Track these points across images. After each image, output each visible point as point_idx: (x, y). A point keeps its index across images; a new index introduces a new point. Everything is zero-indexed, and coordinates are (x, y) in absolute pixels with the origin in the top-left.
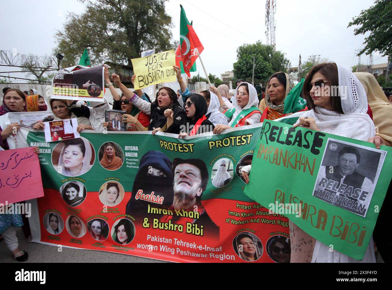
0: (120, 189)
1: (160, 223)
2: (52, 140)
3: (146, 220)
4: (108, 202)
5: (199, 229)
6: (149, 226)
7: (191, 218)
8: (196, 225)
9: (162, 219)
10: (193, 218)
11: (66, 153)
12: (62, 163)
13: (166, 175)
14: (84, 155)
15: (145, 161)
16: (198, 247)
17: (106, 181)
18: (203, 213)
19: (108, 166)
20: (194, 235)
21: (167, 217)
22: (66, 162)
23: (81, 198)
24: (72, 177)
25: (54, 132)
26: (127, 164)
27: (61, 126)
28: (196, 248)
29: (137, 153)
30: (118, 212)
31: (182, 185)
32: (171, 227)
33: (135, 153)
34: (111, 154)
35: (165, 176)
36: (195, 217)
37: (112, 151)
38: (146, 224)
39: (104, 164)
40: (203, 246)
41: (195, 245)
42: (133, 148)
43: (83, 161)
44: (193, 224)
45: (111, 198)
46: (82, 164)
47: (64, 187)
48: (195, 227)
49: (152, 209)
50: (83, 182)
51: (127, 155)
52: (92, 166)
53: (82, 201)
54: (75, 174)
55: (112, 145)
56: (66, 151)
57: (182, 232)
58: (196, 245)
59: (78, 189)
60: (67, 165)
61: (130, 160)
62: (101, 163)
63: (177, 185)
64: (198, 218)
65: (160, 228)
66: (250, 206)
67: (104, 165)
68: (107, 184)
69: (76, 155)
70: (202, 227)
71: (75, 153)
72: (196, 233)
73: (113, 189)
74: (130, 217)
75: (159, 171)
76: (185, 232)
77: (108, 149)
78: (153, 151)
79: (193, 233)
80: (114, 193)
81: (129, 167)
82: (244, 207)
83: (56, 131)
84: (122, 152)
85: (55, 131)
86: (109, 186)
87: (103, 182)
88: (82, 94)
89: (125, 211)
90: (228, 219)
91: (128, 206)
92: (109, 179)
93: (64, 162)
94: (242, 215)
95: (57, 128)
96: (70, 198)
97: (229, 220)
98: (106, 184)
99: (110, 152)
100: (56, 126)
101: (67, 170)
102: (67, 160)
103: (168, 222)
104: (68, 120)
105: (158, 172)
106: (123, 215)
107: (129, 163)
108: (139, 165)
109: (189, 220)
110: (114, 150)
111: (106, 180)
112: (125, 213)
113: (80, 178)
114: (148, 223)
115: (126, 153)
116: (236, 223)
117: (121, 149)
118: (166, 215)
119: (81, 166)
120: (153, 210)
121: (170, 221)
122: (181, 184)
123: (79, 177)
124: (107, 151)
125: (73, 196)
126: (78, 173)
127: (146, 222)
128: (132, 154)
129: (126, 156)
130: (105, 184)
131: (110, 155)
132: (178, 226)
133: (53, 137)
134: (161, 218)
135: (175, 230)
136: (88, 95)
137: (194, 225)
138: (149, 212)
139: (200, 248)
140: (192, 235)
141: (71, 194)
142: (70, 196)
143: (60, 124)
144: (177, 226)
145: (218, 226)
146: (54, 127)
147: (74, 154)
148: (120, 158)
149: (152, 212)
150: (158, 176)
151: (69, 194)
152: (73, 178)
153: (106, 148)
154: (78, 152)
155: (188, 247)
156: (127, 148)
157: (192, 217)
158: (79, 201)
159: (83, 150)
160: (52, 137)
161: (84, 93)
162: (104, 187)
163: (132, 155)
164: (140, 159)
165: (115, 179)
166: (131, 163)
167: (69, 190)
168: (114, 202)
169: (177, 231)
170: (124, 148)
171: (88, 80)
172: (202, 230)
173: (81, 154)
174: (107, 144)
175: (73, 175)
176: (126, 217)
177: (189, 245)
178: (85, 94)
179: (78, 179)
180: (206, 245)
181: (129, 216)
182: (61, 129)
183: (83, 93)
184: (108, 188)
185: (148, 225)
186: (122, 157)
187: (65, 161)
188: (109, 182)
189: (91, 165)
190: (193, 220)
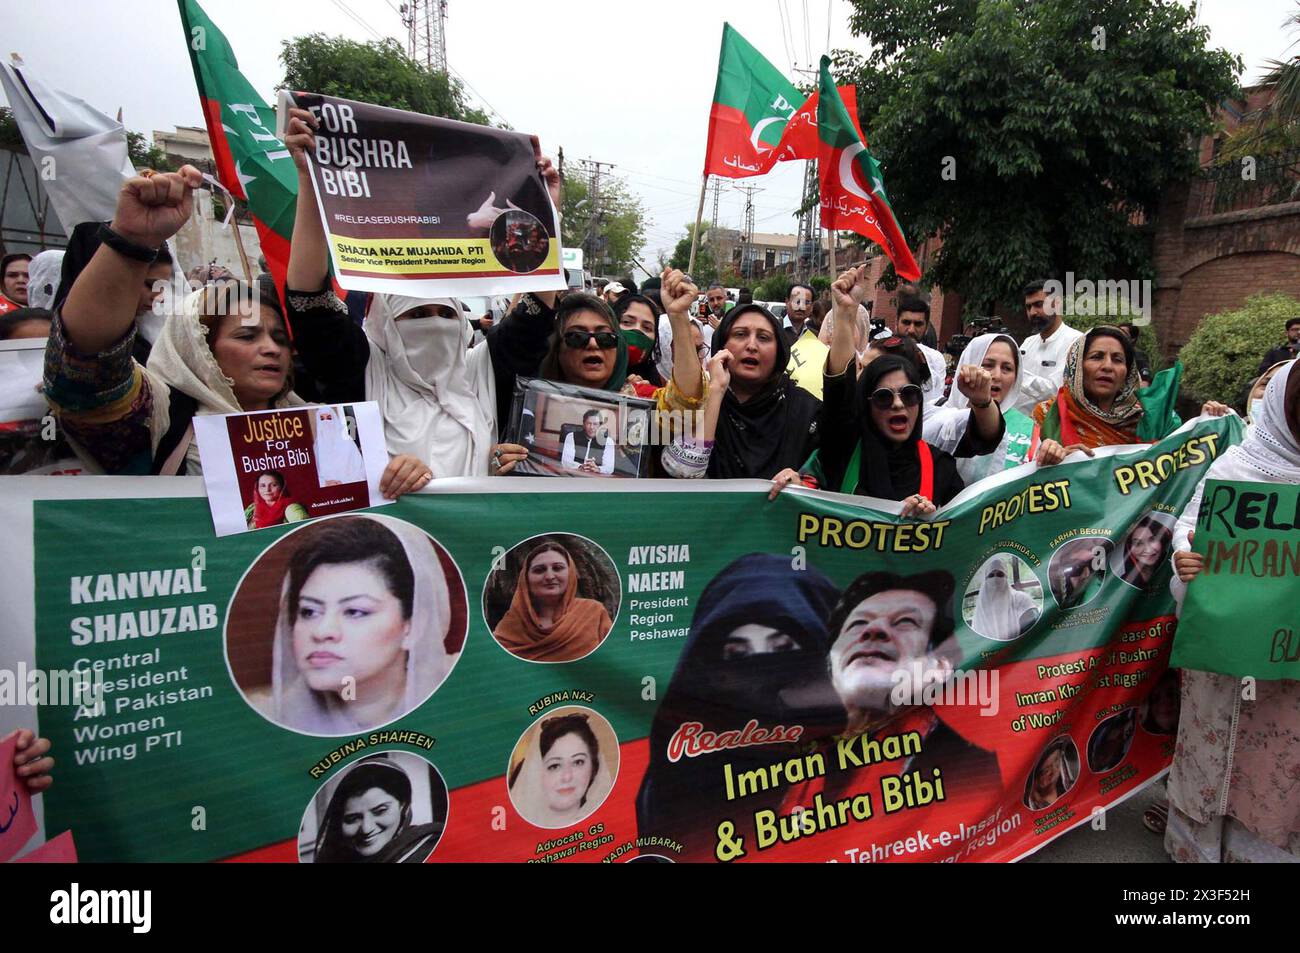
0: (598, 735)
1: (783, 822)
2: (249, 521)
3: (726, 830)
4: (553, 808)
5: (928, 785)
6: (742, 848)
7: (895, 759)
8: (916, 775)
9: (787, 803)
10: (900, 757)
11: (308, 613)
12: (293, 670)
13: (799, 643)
14: (407, 612)
15: (718, 600)
16: (935, 841)
17: (535, 715)
18: (932, 730)
19: (534, 644)
20: (917, 809)
21: (807, 786)
22: (315, 660)
23: (424, 830)
24: (360, 737)
25: (256, 476)
26: (635, 627)
27: (296, 443)
28: (930, 848)
29: (681, 573)
30: (605, 840)
31: (859, 665)
32: (827, 816)
33: (673, 574)
34: (556, 591)
35: (796, 647)
36: (908, 751)
37: (564, 574)
38: (731, 844)
39: (513, 638)
40: (954, 830)
41: (923, 837)
42: (666, 552)
43: (409, 643)
44: (904, 775)
45: (565, 786)
46: (402, 658)
47: (329, 800)
48: (912, 782)
49: (742, 779)
50: (422, 749)
51: (634, 584)
52: (458, 656)
53: (431, 843)
54: (372, 717)
55: (566, 545)
56: (304, 604)
57: (869, 817)
58: (926, 837)
59: (399, 787)
60: (322, 680)
61: (647, 605)
62: (498, 637)
63: (843, 668)
64: (918, 749)
65: (787, 836)
66: (1082, 663)
67: (515, 644)
68: (539, 731)
69: (365, 613)
70: (937, 772)
71: (353, 604)
72: (921, 800)
73: (569, 745)
74: (661, 842)
75: (772, 631)
76: (880, 814)
77: (542, 569)
78: (755, 554)
79: (911, 803)
80: (578, 762)
81: (642, 637)
82: (1065, 669)
83: (270, 472)
84: (612, 577)
85: (262, 473)
86: (551, 734)
87: (522, 724)
88: (469, 261)
89: (634, 825)
90: (1019, 721)
91: (645, 801)
92: (547, 701)
93: (303, 664)
94: (1062, 692)
95: (274, 452)
96: (367, 845)
97: (1022, 721)
98: (536, 729)
99: (548, 580)
100: (271, 439)
101: (330, 702)
102: (321, 648)
103: (813, 806)
104: (335, 409)
105: (772, 637)
106: (630, 846)
107: (642, 620)
108: (689, 623)
109: (887, 767)
110: (575, 570)
111: (533, 710)
112: (636, 834)
113: (406, 733)
114: (734, 839)
115: (631, 576)
116: (1048, 722)
117: (608, 563)
118: (798, 782)
119: (397, 669)
120: (748, 782)
121: (818, 799)
122: (855, 662)
123: (401, 728)
124: (534, 577)
125: (383, 828)
126: (391, 708)
127: (726, 840)
128: (659, 578)
129: (630, 591)
130: (532, 731)
131: (551, 596)
132: (851, 805)
133: (253, 507)
134: (783, 802)
135: (843, 820)
136: (494, 264)
137: (907, 779)
138: (731, 795)
139: (942, 840)
140: (910, 811)
141: (369, 824)
142: (367, 836)
143: (290, 428)
144: (848, 806)
145: (990, 750)
146: (257, 450)
147: (352, 612)
148: (598, 603)
149: (743, 792)
150: (771, 650)
151: (361, 829)
152: (366, 738)
153: (529, 565)
154: (378, 601)
155: (902, 852)
156: (636, 555)
157: (897, 753)
158: (419, 845)
159: (401, 582)
160: (246, 502)
161: (480, 257)
162: (526, 747)
163: (659, 585)
164: (698, 596)
165: (571, 700)
166: (651, 621)
167: (356, 805)
168: (583, 801)
169: (852, 821)
170: (622, 557)
171: (489, 195)
172: (938, 782)
173: (393, 605)
174: (536, 547)
175: (361, 725)
176: (643, 849)
177: (902, 846)
178: (483, 261)
179: (394, 737)
180: (962, 825)
181: (653, 841)
182: (297, 458)
183: (474, 256)
184: (545, 746)
185: (736, 850)
186: (609, 595)
187: (310, 657)
188: (547, 716)
189: (449, 656)
190: (903, 763)
